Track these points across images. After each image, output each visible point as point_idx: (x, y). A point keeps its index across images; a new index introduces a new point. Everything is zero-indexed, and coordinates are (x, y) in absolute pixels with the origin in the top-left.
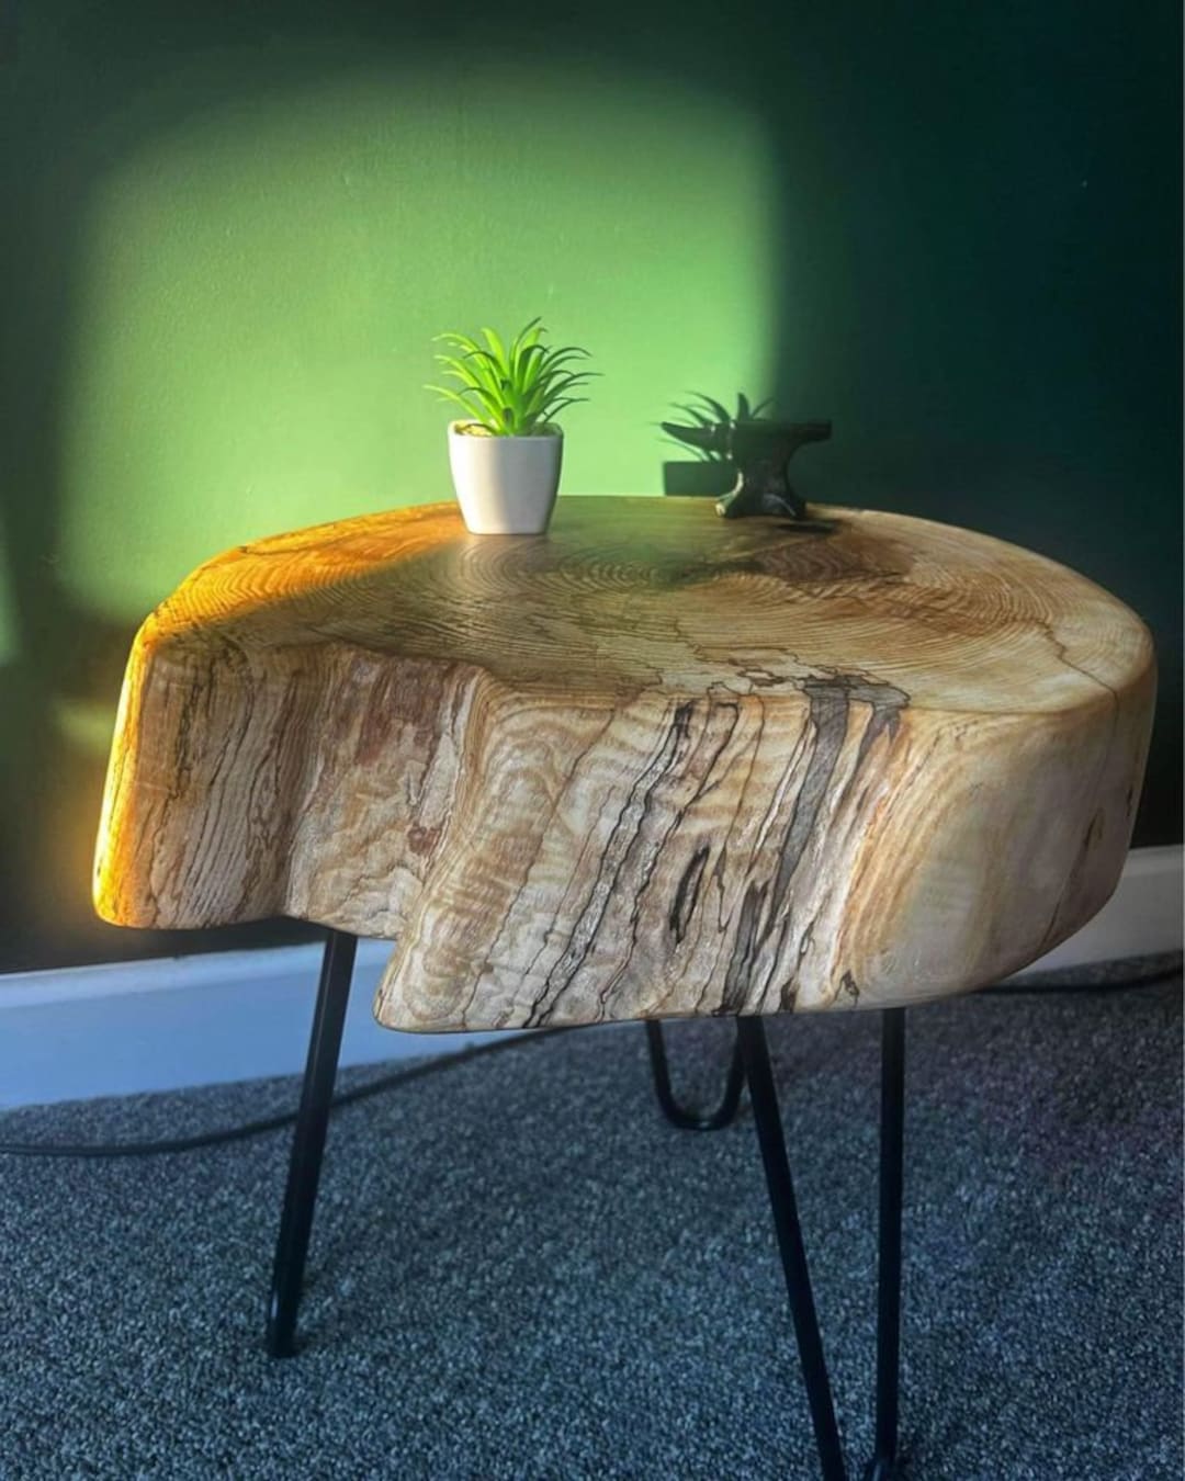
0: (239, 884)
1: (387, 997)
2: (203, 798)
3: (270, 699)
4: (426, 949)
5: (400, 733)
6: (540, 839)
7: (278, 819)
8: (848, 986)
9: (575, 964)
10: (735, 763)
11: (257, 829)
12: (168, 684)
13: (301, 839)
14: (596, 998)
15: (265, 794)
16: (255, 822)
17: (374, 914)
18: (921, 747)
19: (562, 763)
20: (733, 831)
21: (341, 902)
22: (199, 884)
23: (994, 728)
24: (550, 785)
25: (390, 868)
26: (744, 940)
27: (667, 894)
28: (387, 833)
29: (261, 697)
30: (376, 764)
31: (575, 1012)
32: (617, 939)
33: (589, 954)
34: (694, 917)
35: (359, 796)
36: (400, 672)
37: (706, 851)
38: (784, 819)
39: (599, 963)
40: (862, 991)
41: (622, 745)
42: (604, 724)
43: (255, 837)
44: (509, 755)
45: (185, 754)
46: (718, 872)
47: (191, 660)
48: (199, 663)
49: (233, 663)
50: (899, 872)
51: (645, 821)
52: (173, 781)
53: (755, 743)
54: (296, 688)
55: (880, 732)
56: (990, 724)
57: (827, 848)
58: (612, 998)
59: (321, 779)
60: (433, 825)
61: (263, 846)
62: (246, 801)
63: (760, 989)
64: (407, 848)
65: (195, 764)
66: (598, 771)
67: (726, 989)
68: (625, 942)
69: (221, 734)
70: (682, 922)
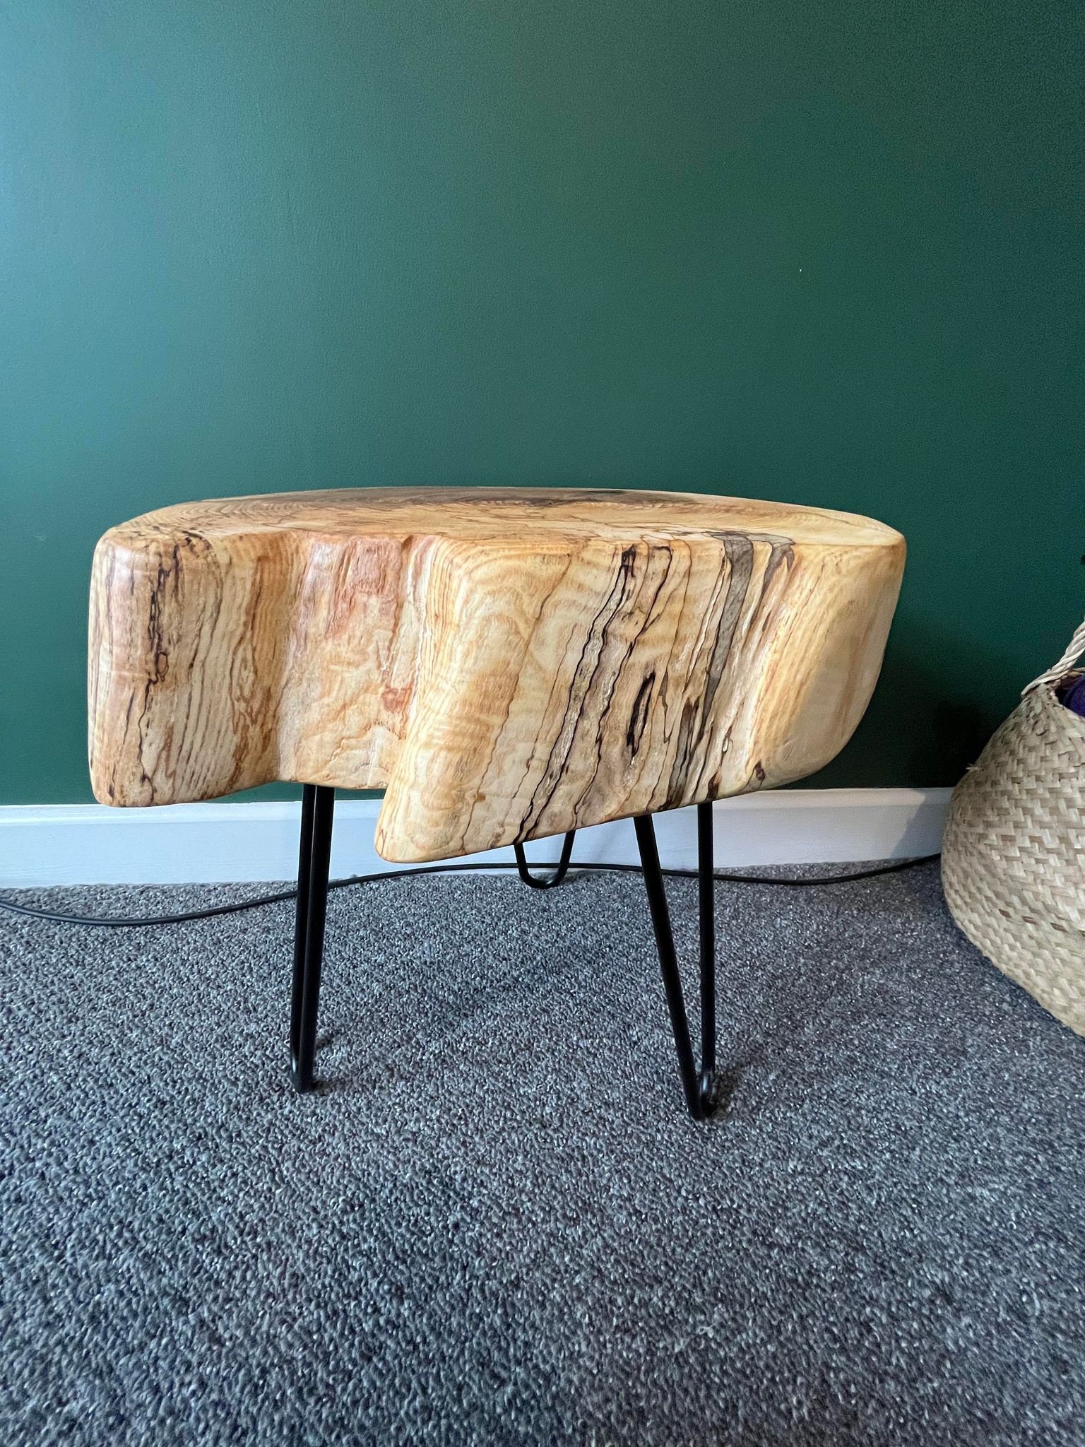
0: (229, 758)
1: (389, 835)
2: (184, 680)
3: (239, 583)
4: (422, 787)
5: (365, 606)
6: (517, 677)
7: (259, 696)
8: (758, 772)
9: (553, 784)
10: (671, 598)
11: (242, 706)
12: (132, 571)
13: (283, 713)
14: (570, 809)
15: (245, 674)
16: (238, 700)
17: (357, 769)
18: (812, 573)
19: (531, 608)
20: (673, 657)
21: (327, 762)
22: (192, 760)
23: (859, 557)
24: (522, 626)
25: (367, 727)
26: (683, 747)
27: (622, 715)
28: (361, 698)
29: (228, 582)
30: (345, 637)
31: (555, 825)
32: (586, 758)
33: (564, 774)
34: (645, 732)
35: (332, 667)
36: (359, 549)
37: (653, 676)
38: (711, 643)
39: (572, 781)
40: (767, 775)
41: (580, 587)
42: (564, 568)
43: (241, 713)
44: (481, 602)
45: (160, 639)
46: (662, 693)
47: (153, 548)
48: (162, 550)
49: (196, 549)
50: (799, 677)
51: (602, 655)
52: (151, 667)
53: (686, 580)
54: (262, 572)
55: (779, 564)
56: (855, 553)
57: (741, 664)
58: (583, 809)
59: (295, 657)
60: (403, 685)
61: (248, 722)
62: (227, 681)
63: (694, 786)
64: (382, 707)
65: (171, 648)
66: (561, 612)
67: (670, 787)
68: (593, 759)
69: (194, 618)
70: (636, 738)
